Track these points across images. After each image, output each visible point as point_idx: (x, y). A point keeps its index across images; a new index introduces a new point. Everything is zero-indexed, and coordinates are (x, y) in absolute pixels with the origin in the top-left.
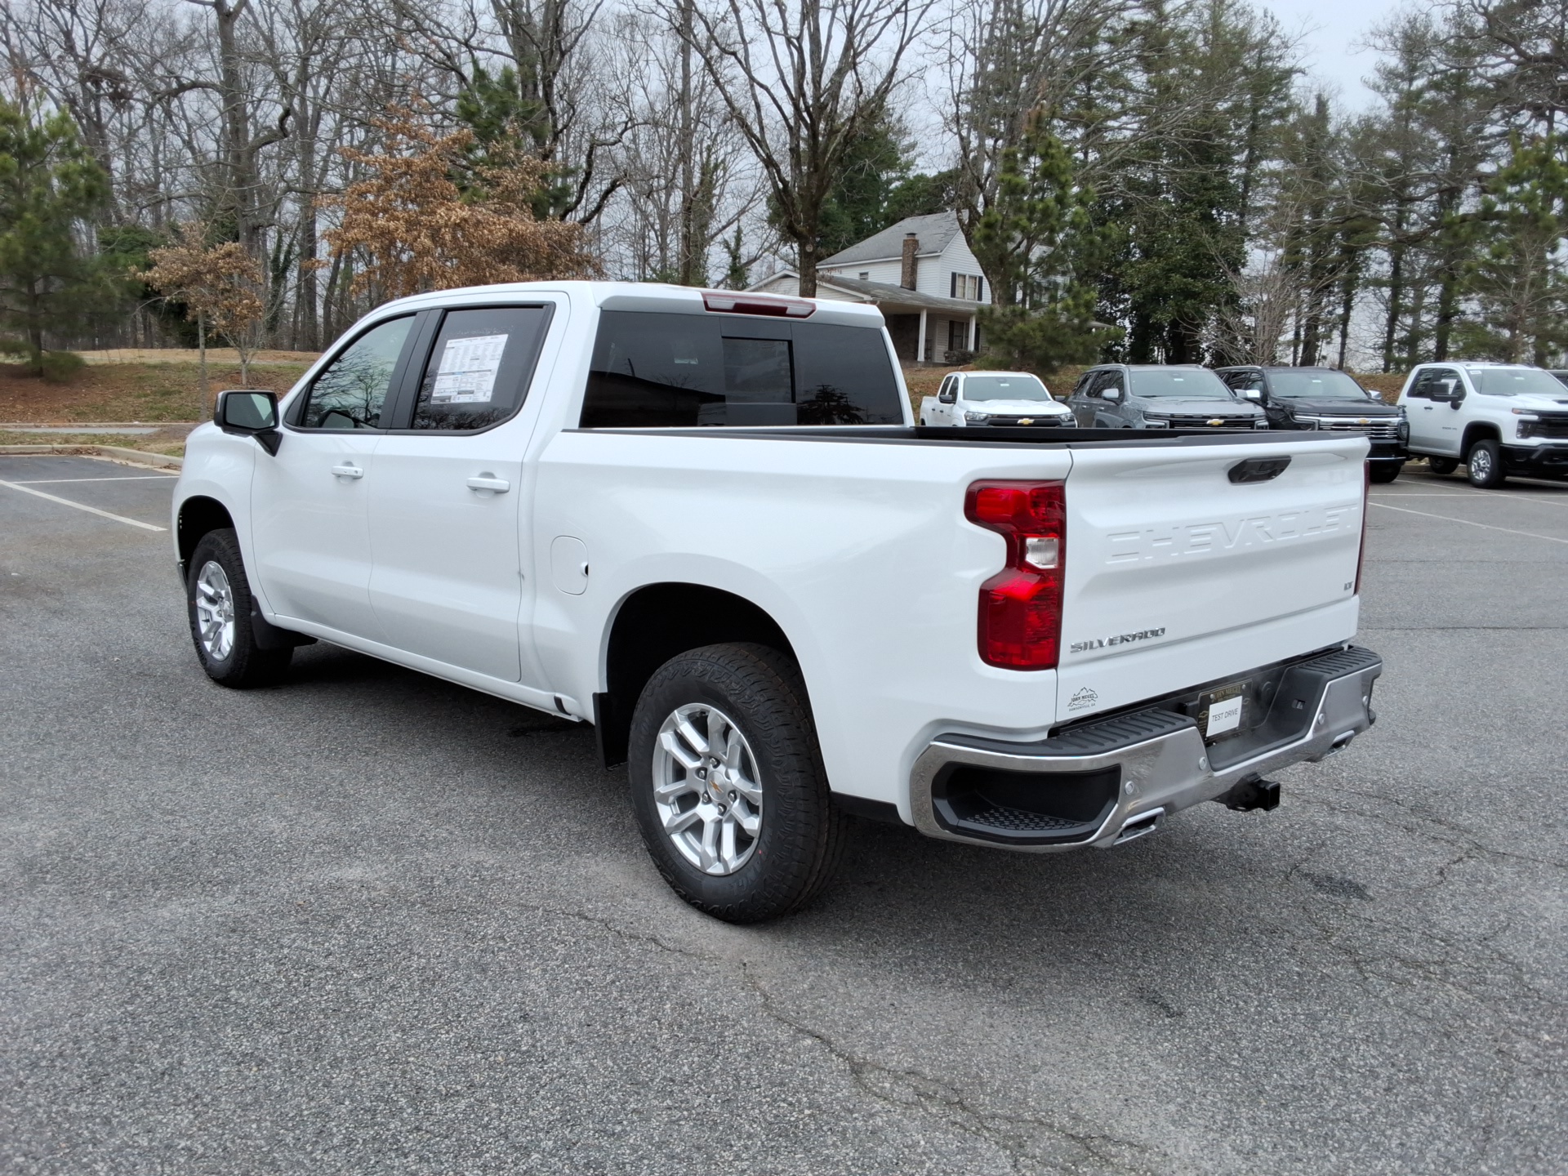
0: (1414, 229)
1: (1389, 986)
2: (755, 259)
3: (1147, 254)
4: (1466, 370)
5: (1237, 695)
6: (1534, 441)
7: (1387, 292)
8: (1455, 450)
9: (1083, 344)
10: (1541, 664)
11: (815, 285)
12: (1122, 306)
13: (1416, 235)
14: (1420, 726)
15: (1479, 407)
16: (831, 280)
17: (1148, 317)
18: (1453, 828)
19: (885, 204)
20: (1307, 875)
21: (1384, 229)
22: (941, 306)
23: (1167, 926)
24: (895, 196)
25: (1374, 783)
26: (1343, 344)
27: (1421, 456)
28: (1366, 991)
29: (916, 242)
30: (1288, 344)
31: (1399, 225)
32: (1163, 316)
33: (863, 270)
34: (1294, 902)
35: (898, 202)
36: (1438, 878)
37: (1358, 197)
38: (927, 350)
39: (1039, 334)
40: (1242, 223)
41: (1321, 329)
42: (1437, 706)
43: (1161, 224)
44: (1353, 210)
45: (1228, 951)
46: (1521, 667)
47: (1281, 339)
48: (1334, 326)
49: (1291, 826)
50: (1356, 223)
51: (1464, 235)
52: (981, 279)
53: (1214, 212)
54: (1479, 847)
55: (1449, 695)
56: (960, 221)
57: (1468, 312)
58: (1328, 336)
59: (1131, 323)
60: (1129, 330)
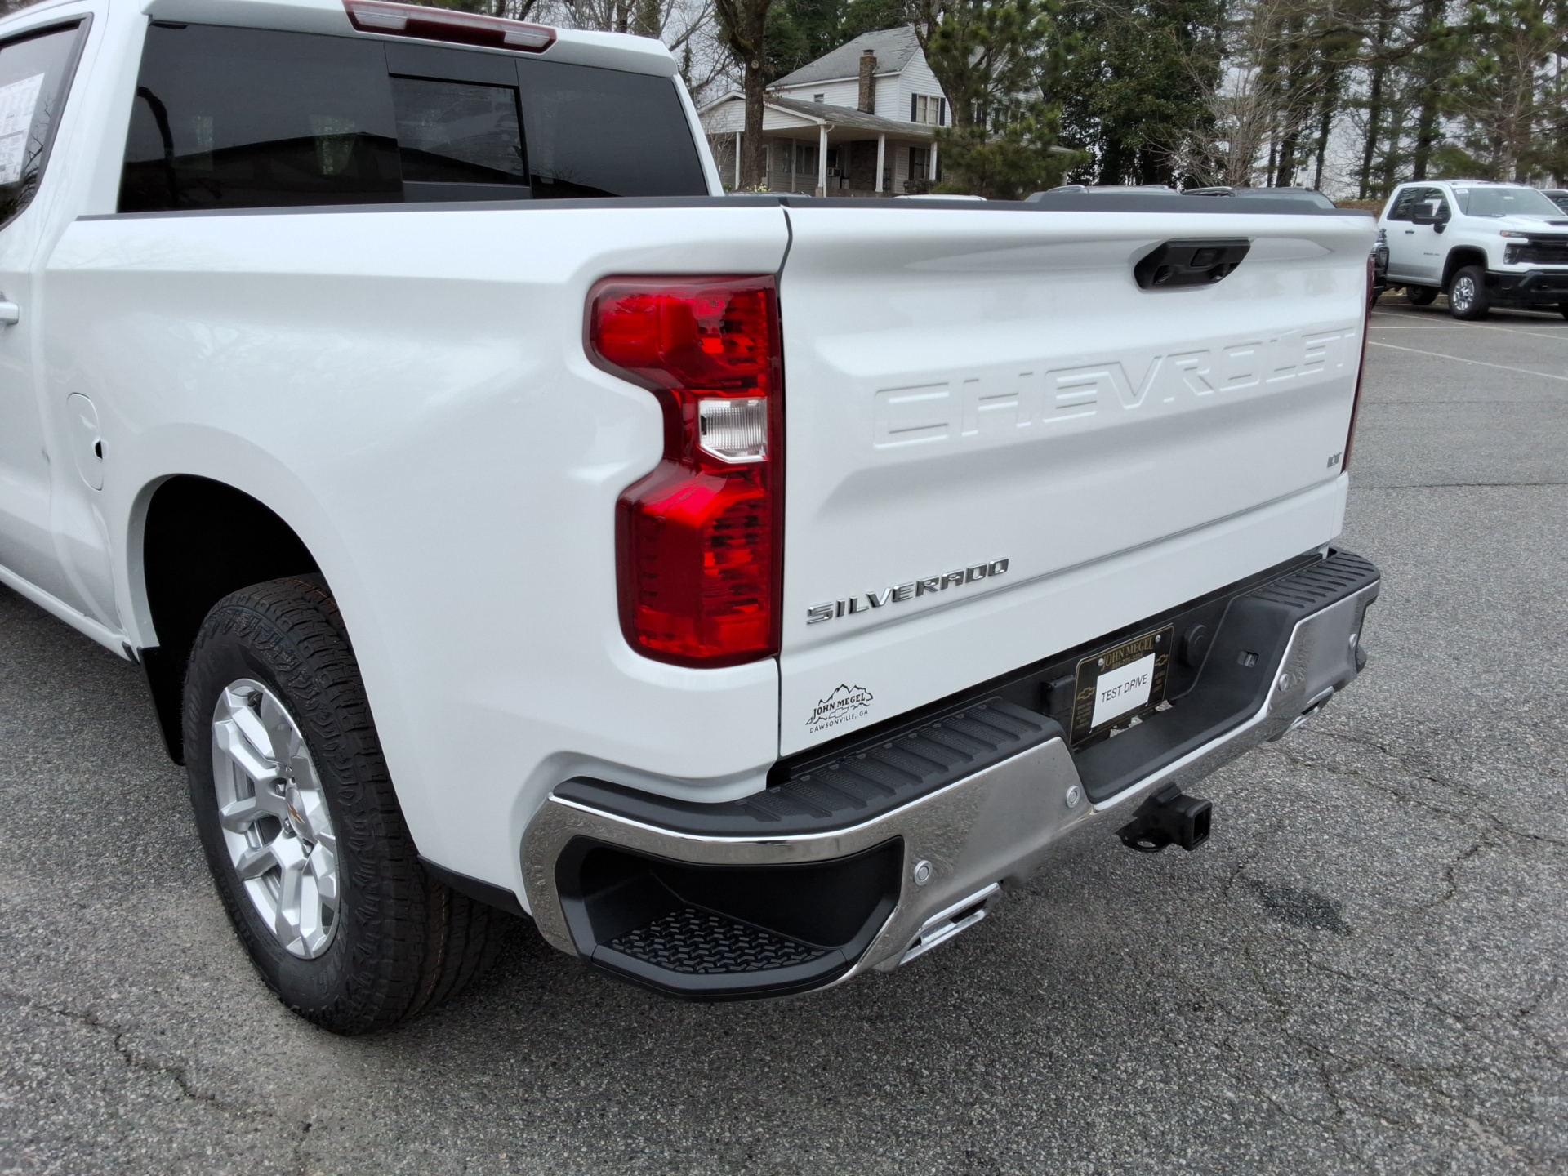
0: (1398, 45)
1: (1378, 1130)
2: (708, 82)
3: (1118, 72)
4: (1453, 190)
5: (1146, 653)
6: (1523, 267)
7: (1365, 114)
8: (1436, 277)
9: (1046, 169)
10: (1553, 532)
11: (762, 107)
12: (1091, 131)
13: (1398, 50)
14: (1408, 625)
15: (1464, 230)
16: (779, 102)
17: (1119, 142)
18: (1461, 793)
19: (843, 20)
20: (1256, 884)
21: (1365, 46)
22: (900, 131)
23: (1035, 1002)
24: (853, 11)
25: (1351, 716)
26: (1319, 172)
27: (1398, 285)
28: (1339, 1143)
29: (874, 59)
30: (1263, 170)
31: (1381, 40)
32: (1136, 141)
33: (818, 91)
34: (1233, 940)
35: (856, 17)
36: (1445, 886)
37: (1339, 9)
38: (885, 180)
39: (999, 158)
40: (1218, 37)
41: (1297, 155)
42: (1429, 594)
43: (1134, 40)
44: (1334, 24)
45: (1124, 1056)
46: (1529, 537)
47: (1256, 165)
48: (1311, 151)
49: (1236, 793)
50: (1336, 38)
51: (1450, 47)
52: (943, 100)
53: (1190, 27)
54: (1500, 826)
55: (1443, 577)
56: (918, 34)
57: (1448, 135)
58: (1303, 162)
59: (1101, 149)
60: (1099, 157)
